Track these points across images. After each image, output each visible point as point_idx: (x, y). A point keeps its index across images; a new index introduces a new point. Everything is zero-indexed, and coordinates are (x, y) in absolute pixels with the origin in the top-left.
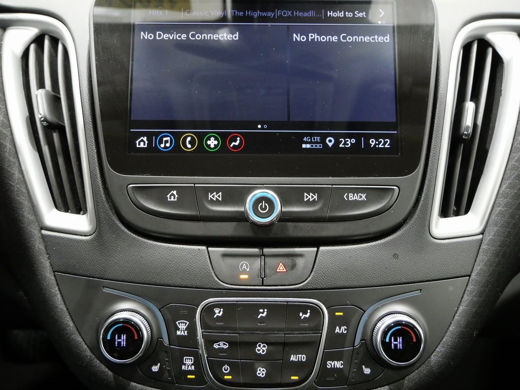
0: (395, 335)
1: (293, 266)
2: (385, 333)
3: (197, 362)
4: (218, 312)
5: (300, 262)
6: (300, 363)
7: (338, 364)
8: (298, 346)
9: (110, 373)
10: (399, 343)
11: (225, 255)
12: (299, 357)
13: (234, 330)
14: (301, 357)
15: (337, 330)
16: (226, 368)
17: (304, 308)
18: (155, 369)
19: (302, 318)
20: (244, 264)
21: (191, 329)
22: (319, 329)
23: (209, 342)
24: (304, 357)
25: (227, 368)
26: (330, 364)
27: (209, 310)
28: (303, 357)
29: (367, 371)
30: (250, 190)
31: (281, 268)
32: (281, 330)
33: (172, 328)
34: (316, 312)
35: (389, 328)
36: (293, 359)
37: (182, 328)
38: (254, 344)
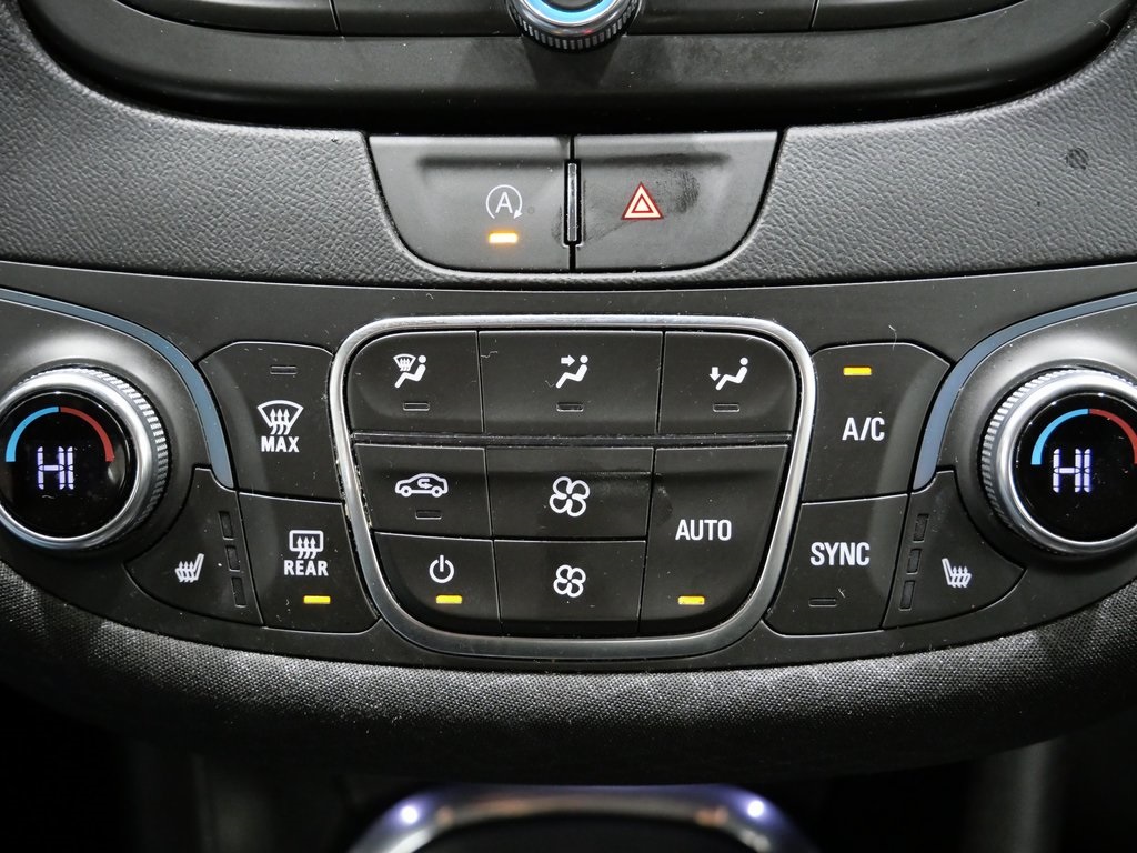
0: (1066, 441)
1: (687, 200)
3: (339, 547)
4: (411, 369)
5: (714, 184)
6: (709, 548)
7: (851, 554)
8: (701, 487)
9: (28, 590)
10: (1080, 471)
11: (431, 163)
12: (706, 526)
13: (473, 428)
14: (716, 526)
15: (850, 430)
16: (441, 569)
17: (726, 349)
18: (188, 572)
19: (719, 387)
20: (503, 191)
21: (314, 429)
22: (781, 428)
23: (378, 478)
24: (725, 526)
25: (447, 568)
26: (823, 553)
27: (374, 361)
28: (721, 528)
29: (959, 577)
31: (642, 207)
32: (639, 431)
33: (240, 429)
34: (772, 365)
36: (686, 534)
37: (280, 425)
38: (543, 481)
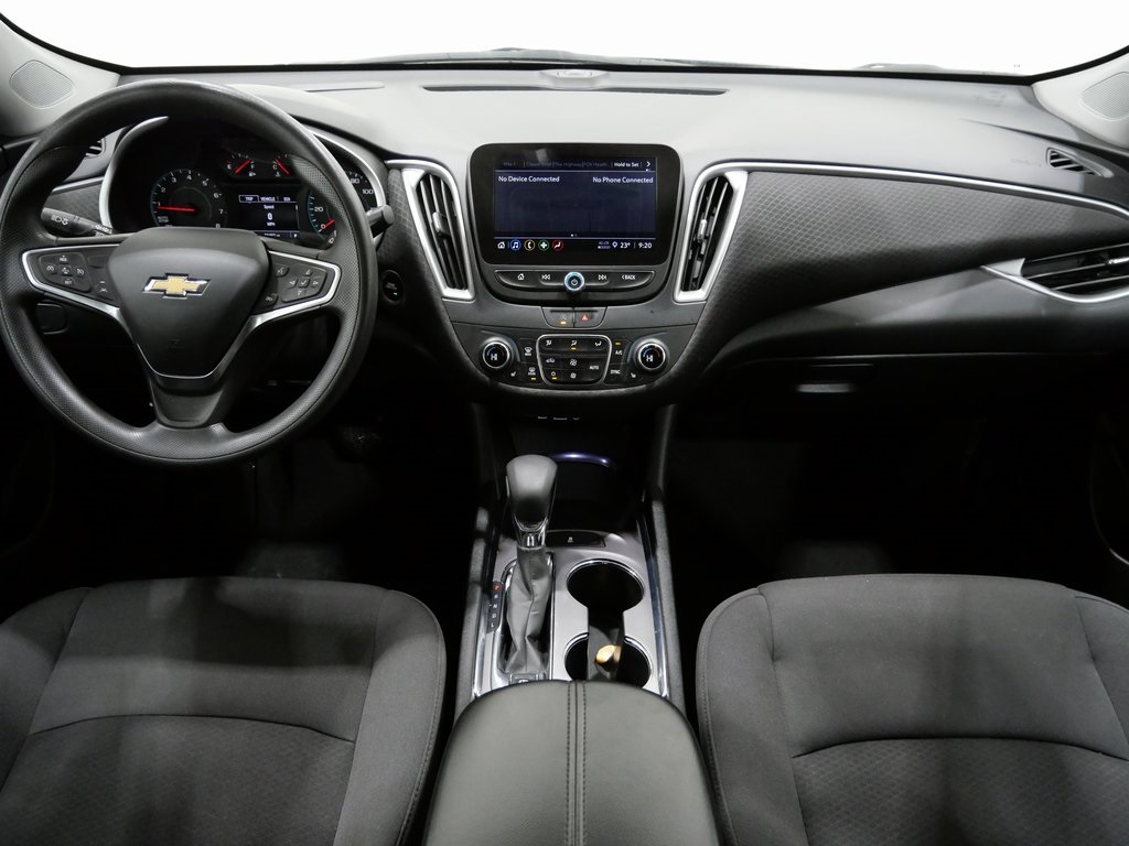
0: (649, 353)
1: (592, 317)
2: (642, 353)
3: (537, 371)
4: (549, 343)
5: (596, 315)
6: (595, 370)
7: (617, 372)
8: (594, 362)
9: (488, 379)
10: (651, 358)
11: (552, 311)
12: (595, 367)
13: (558, 352)
15: (617, 353)
16: (553, 373)
17: (598, 340)
18: (513, 375)
19: (597, 346)
20: (563, 316)
21: (533, 352)
22: (606, 352)
23: (543, 360)
26: (612, 372)
27: (543, 341)
28: (597, 367)
29: (634, 376)
30: (567, 273)
31: (585, 318)
32: (584, 353)
33: (522, 352)
34: (605, 342)
35: (645, 349)
36: (591, 368)
37: (528, 351)
38: (569, 360)
